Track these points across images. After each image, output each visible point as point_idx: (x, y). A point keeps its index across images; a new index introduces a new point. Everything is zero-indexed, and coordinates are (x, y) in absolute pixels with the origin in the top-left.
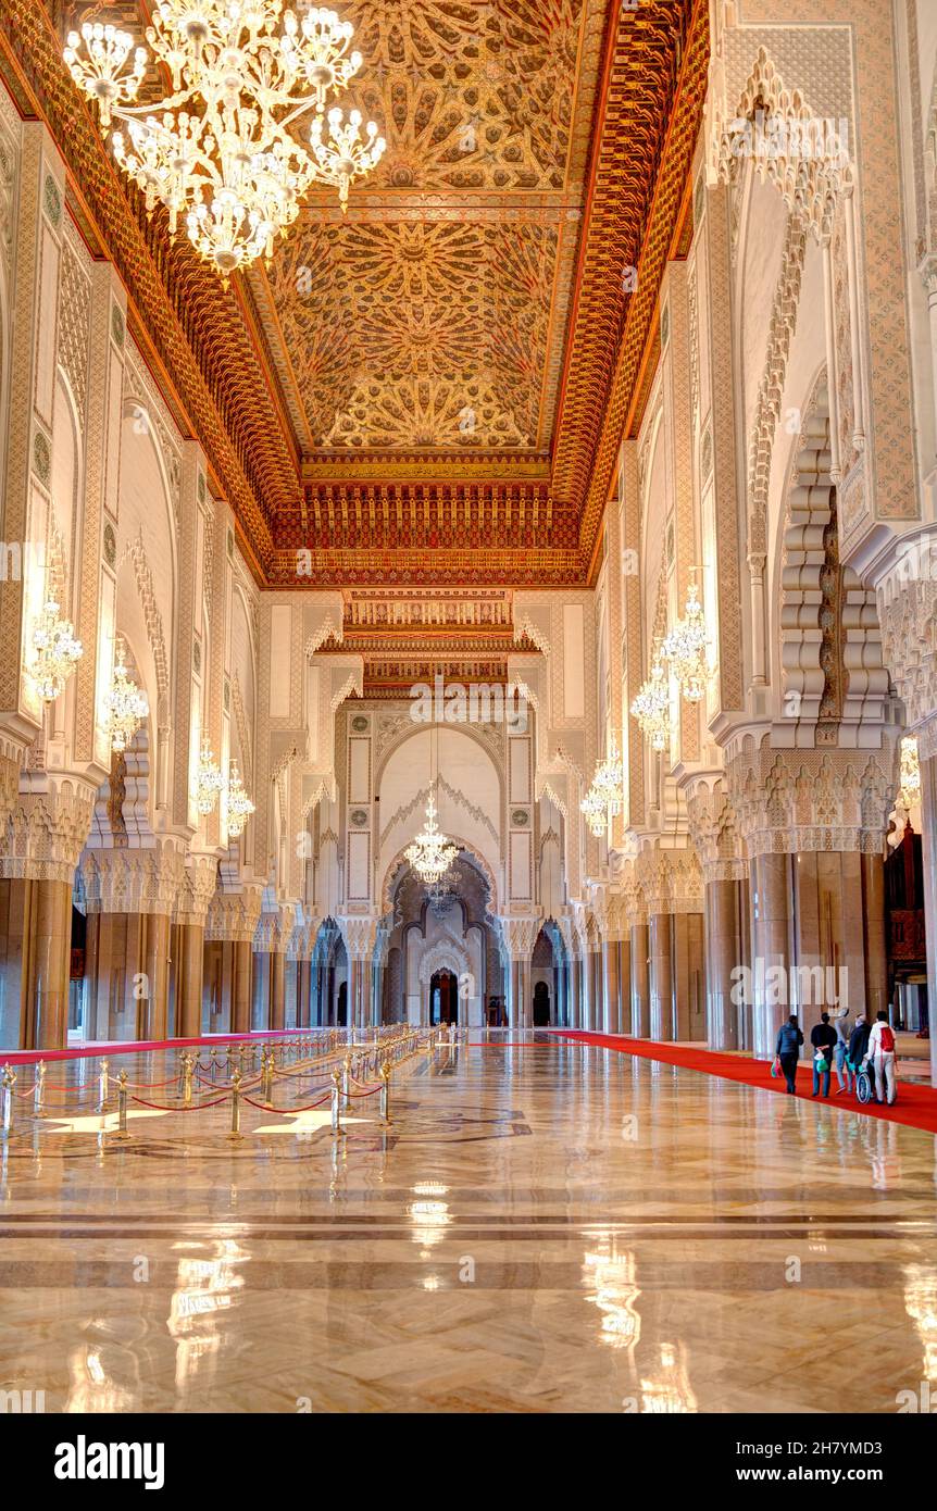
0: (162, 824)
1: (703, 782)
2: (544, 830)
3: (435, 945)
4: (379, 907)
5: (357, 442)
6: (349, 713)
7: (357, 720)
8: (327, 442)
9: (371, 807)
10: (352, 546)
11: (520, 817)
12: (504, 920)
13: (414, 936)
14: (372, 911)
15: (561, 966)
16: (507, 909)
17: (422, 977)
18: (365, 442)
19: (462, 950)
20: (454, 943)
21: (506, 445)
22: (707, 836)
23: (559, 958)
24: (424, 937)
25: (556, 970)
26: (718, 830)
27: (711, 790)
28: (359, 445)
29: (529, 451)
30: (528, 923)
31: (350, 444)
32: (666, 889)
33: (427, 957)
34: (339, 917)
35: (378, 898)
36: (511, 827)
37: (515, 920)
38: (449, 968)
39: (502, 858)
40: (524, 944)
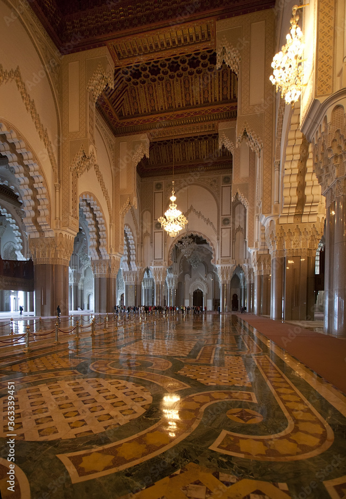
3: (195, 280)
4: (167, 262)
6: (154, 182)
7: (158, 184)
11: (226, 221)
12: (218, 266)
13: (187, 277)
14: (164, 264)
15: (243, 288)
16: (220, 261)
17: (190, 292)
19: (205, 282)
20: (202, 279)
23: (242, 285)
24: (191, 277)
25: (241, 289)
30: (229, 267)
33: (192, 285)
34: (151, 267)
35: (166, 258)
36: (222, 226)
37: (223, 266)
38: (200, 289)
39: (218, 240)
40: (227, 276)
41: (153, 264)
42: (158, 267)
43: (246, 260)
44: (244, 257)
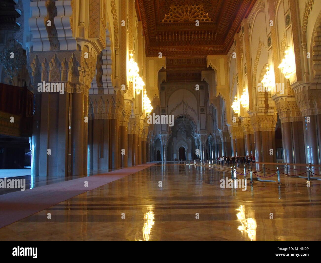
0: (136, 112)
1: (282, 99)
2: (208, 113)
3: (180, 141)
4: (169, 132)
5: (170, 21)
8: (163, 21)
9: (166, 108)
10: (168, 46)
11: (202, 110)
12: (199, 135)
14: (167, 133)
15: (210, 145)
16: (200, 132)
17: (177, 149)
18: (172, 21)
19: (186, 142)
20: (184, 140)
21: (205, 21)
22: (283, 112)
23: (210, 144)
24: (177, 139)
26: (286, 110)
27: (284, 101)
28: (171, 22)
29: (211, 22)
30: (205, 135)
31: (168, 22)
32: (259, 125)
33: (178, 144)
34: (159, 135)
35: (169, 130)
36: (200, 112)
37: (202, 134)
38: (183, 147)
39: (198, 120)
40: (204, 140)
41: (161, 133)
42: (164, 135)
43: (214, 131)
44: (213, 130)
